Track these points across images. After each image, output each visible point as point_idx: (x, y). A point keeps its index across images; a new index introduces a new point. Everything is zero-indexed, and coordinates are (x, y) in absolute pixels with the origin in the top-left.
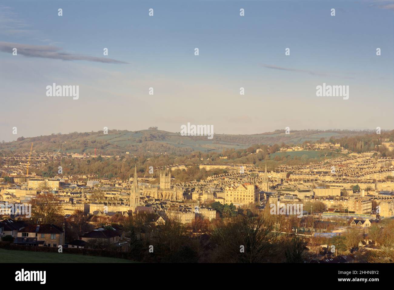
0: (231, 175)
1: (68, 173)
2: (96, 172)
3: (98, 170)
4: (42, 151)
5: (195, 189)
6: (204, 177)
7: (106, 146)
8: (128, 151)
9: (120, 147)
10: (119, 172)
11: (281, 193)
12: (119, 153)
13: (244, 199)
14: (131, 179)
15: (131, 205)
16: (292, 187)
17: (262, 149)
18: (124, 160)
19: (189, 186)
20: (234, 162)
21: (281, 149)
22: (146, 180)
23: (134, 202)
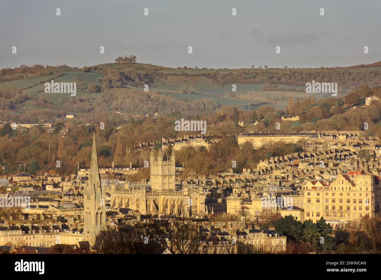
0: (312, 156)
3: (5, 155)
5: (234, 190)
6: (250, 162)
7: (21, 102)
8: (71, 112)
9: (52, 103)
10: (54, 158)
12: (50, 117)
13: (348, 208)
14: (82, 173)
15: (85, 230)
17: (377, 96)
18: (64, 131)
19: (218, 183)
20: (317, 128)
22: (117, 174)
23: (93, 222)
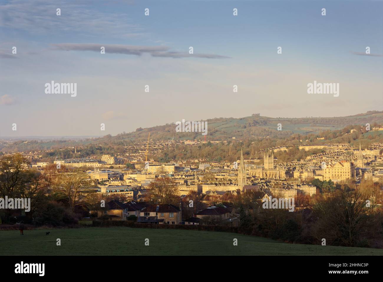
0: (328, 154)
1: (182, 158)
2: (207, 156)
3: (209, 154)
4: (158, 140)
5: (296, 168)
6: (304, 157)
7: (215, 132)
8: (234, 136)
9: (227, 133)
10: (227, 155)
11: (375, 168)
12: (226, 138)
13: (341, 175)
14: (238, 161)
15: (239, 185)
17: (355, 129)
18: (231, 144)
19: (290, 165)
20: (331, 142)
21: (374, 129)
22: (252, 162)
23: (242, 182)
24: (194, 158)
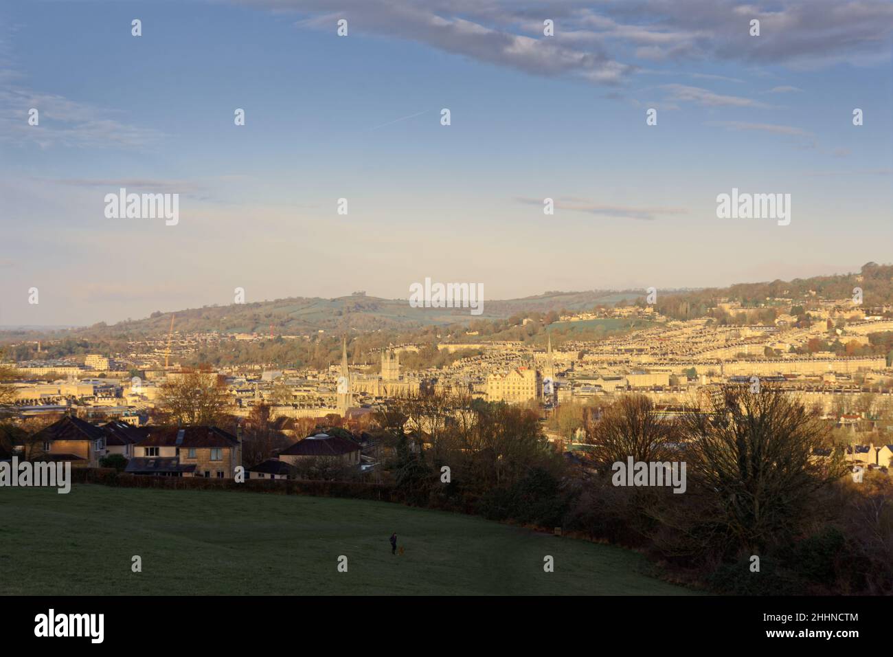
0: (490, 358)
1: (231, 363)
2: (275, 360)
3: (279, 356)
4: (189, 332)
5: (439, 380)
6: (448, 361)
7: (288, 321)
8: (322, 329)
9: (309, 323)
10: (312, 358)
11: (575, 382)
12: (307, 332)
13: (519, 393)
14: (332, 368)
15: (338, 407)
16: (591, 374)
17: (531, 318)
18: (317, 341)
19: (426, 375)
20: (491, 339)
21: (562, 318)
22: (356, 369)
23: (344, 401)
24: (252, 362)
